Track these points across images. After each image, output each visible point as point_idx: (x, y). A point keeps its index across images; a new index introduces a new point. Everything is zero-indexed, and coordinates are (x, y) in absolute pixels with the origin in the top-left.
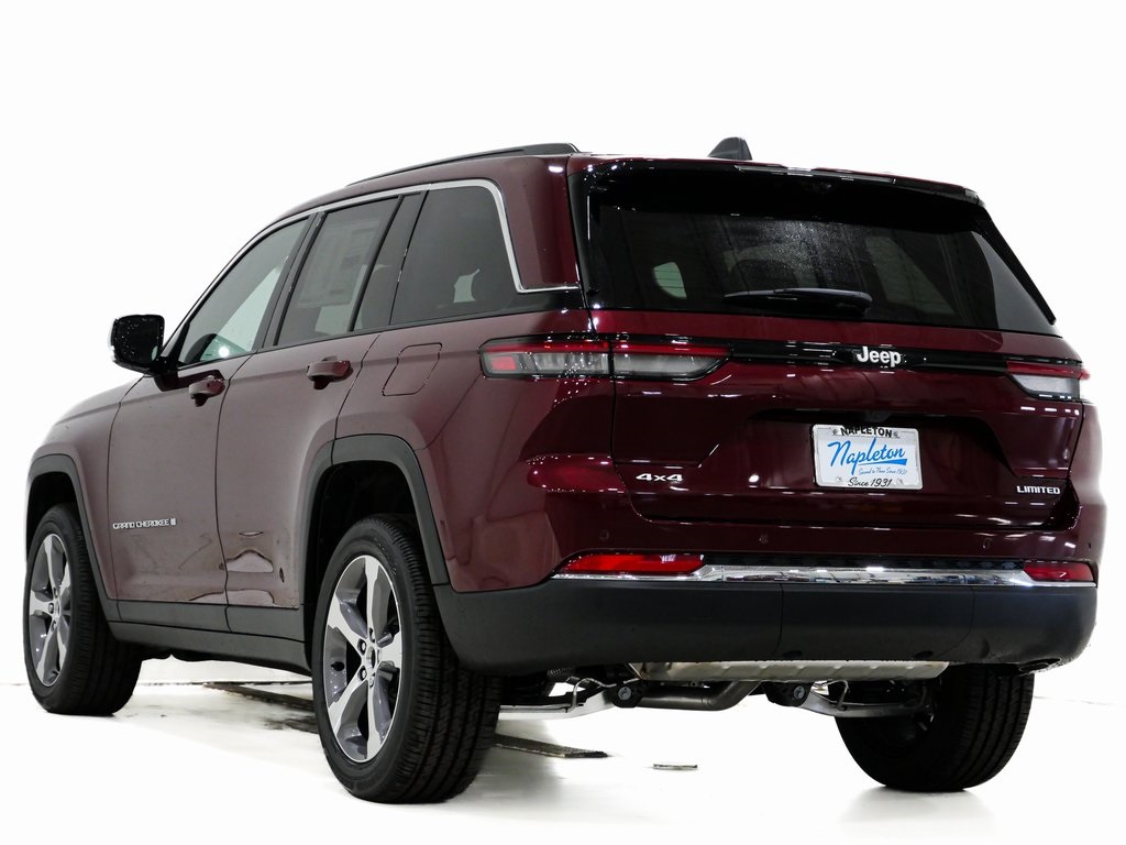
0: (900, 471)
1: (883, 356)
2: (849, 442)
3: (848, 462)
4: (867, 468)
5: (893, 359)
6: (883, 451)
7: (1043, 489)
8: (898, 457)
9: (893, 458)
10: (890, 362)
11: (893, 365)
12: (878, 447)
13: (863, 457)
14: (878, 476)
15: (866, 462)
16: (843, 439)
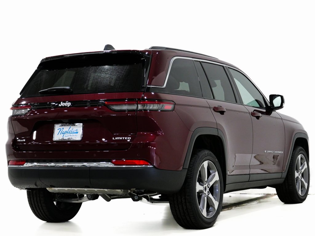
0: (76, 136)
1: (65, 104)
2: (63, 128)
3: (62, 134)
4: (67, 135)
5: (68, 105)
6: (72, 130)
7: (121, 138)
8: (76, 132)
9: (74, 132)
10: (67, 106)
11: (68, 106)
12: (71, 129)
13: (67, 132)
14: (69, 137)
15: (67, 133)
16: (62, 127)
